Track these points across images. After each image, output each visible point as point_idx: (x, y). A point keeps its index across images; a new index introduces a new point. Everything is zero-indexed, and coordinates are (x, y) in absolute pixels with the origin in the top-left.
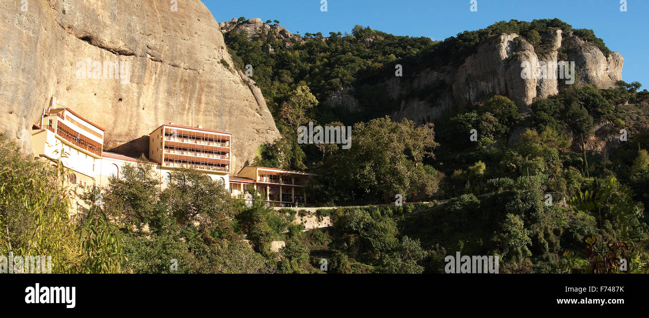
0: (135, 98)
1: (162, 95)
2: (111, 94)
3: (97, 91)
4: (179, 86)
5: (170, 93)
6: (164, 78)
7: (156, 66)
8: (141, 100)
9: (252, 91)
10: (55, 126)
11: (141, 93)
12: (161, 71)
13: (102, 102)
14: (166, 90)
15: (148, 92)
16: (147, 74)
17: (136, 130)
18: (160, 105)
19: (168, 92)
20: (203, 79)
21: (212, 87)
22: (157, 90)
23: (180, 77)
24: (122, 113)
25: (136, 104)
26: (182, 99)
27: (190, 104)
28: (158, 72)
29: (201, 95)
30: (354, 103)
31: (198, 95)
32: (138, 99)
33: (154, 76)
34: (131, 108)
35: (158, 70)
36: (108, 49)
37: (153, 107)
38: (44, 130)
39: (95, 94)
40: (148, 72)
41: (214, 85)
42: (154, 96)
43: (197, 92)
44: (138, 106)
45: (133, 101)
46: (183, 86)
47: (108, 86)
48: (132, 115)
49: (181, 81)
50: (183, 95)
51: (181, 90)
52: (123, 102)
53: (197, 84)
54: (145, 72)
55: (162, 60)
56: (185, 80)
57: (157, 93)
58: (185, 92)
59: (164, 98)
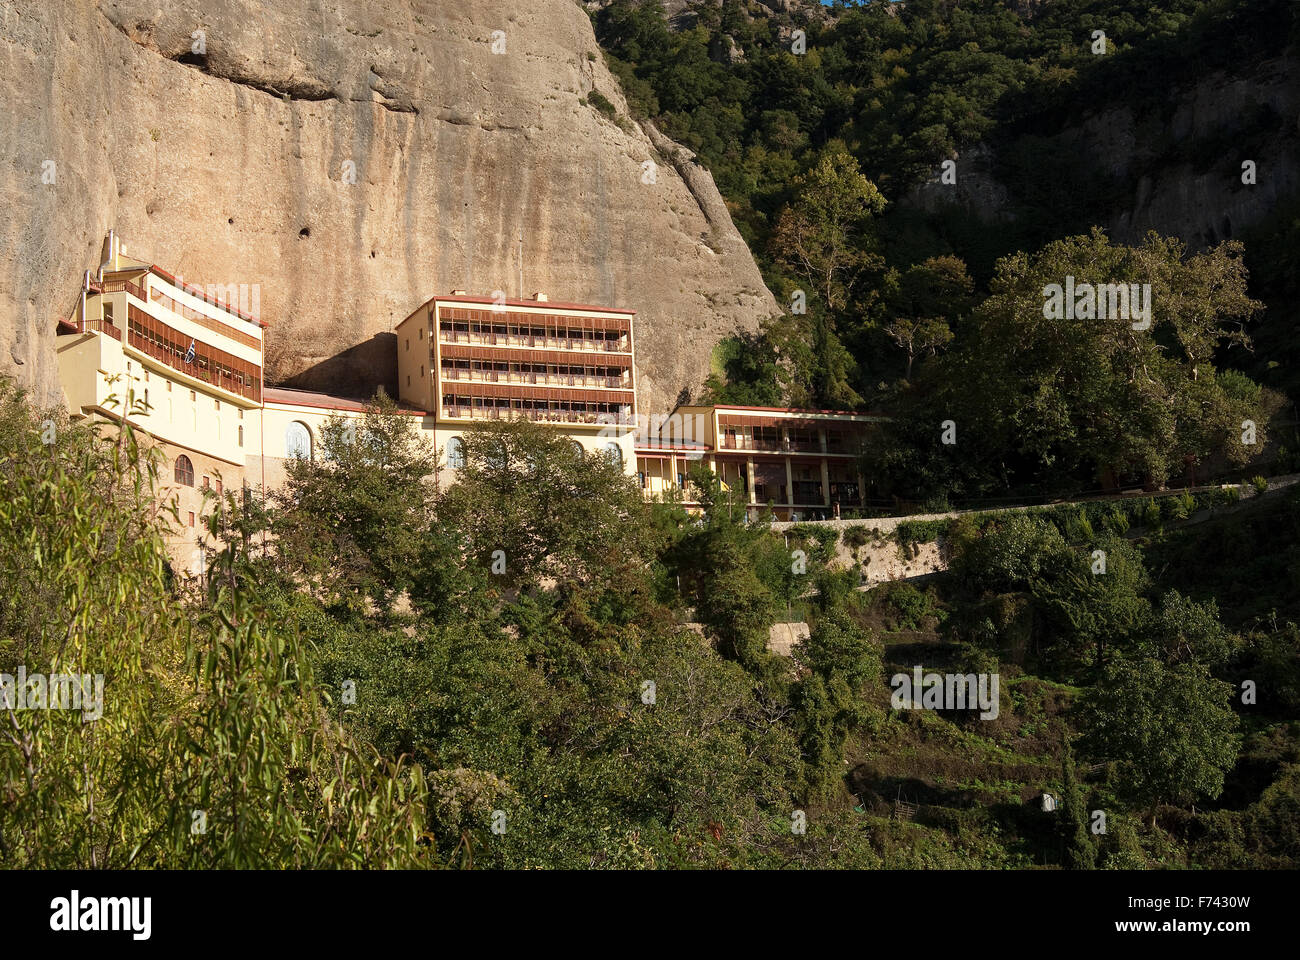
0: (347, 224)
1: (425, 211)
2: (277, 217)
3: (236, 211)
4: (472, 181)
5: (448, 202)
6: (427, 159)
7: (402, 125)
8: (365, 228)
9: (686, 181)
10: (121, 321)
11: (364, 207)
12: (418, 139)
13: (252, 242)
14: (435, 196)
15: (385, 204)
16: (375, 150)
17: (357, 319)
18: (421, 240)
19: (441, 202)
20: (541, 154)
21: (568, 177)
22: (409, 198)
23: (473, 152)
24: (312, 271)
25: (351, 241)
26: (482, 218)
27: (507, 233)
28: (408, 143)
29: (537, 203)
30: (993, 197)
31: (528, 203)
32: (357, 227)
33: (398, 155)
34: (338, 253)
35: (409, 136)
36: (259, 85)
37: (401, 246)
38: (92, 336)
39: (231, 221)
40: (379, 145)
41: (574, 169)
42: (401, 214)
43: (524, 195)
44: (358, 246)
45: (341, 234)
46: (483, 181)
47: (266, 192)
48: (341, 275)
49: (477, 165)
50: (484, 205)
51: (479, 193)
52: (313, 237)
53: (526, 170)
54: (370, 145)
55: (417, 107)
56: (487, 161)
57: (409, 204)
58: (492, 198)
59: (430, 219)
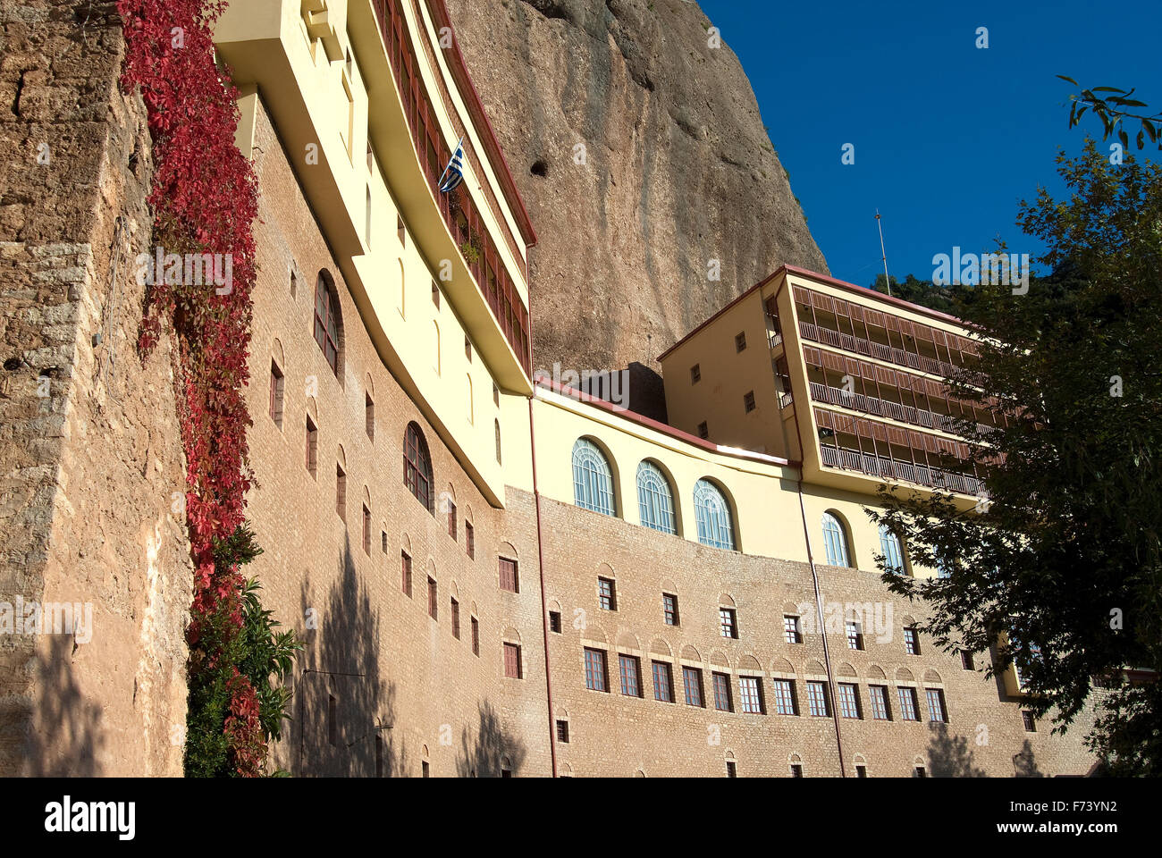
0: (591, 183)
1: (662, 225)
4: (705, 207)
5: (683, 221)
6: (660, 156)
7: (639, 97)
12: (653, 122)
14: (671, 206)
16: (614, 109)
18: (662, 262)
19: (677, 217)
20: (767, 204)
22: (645, 196)
23: (704, 172)
24: (555, 227)
25: (596, 210)
28: (643, 122)
32: (601, 194)
33: (634, 130)
34: (583, 218)
35: (646, 113)
37: (641, 254)
40: (619, 99)
42: (638, 213)
44: (602, 224)
45: (585, 192)
46: (715, 213)
48: (588, 251)
49: (707, 192)
50: (718, 243)
51: (712, 225)
52: (551, 179)
53: (755, 218)
54: (608, 99)
55: (652, 80)
56: (719, 189)
57: (644, 205)
58: (725, 236)
59: (668, 234)
